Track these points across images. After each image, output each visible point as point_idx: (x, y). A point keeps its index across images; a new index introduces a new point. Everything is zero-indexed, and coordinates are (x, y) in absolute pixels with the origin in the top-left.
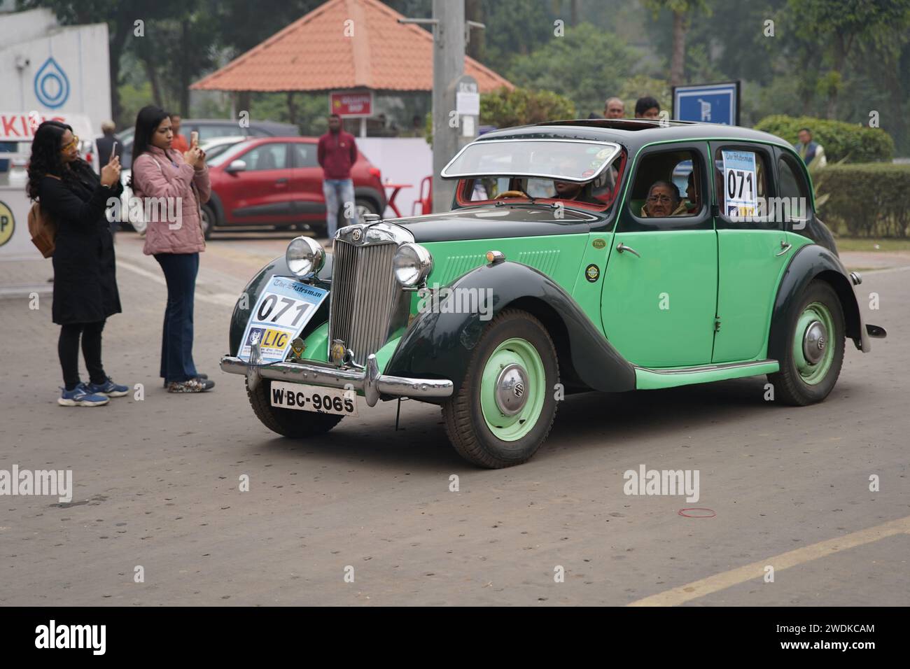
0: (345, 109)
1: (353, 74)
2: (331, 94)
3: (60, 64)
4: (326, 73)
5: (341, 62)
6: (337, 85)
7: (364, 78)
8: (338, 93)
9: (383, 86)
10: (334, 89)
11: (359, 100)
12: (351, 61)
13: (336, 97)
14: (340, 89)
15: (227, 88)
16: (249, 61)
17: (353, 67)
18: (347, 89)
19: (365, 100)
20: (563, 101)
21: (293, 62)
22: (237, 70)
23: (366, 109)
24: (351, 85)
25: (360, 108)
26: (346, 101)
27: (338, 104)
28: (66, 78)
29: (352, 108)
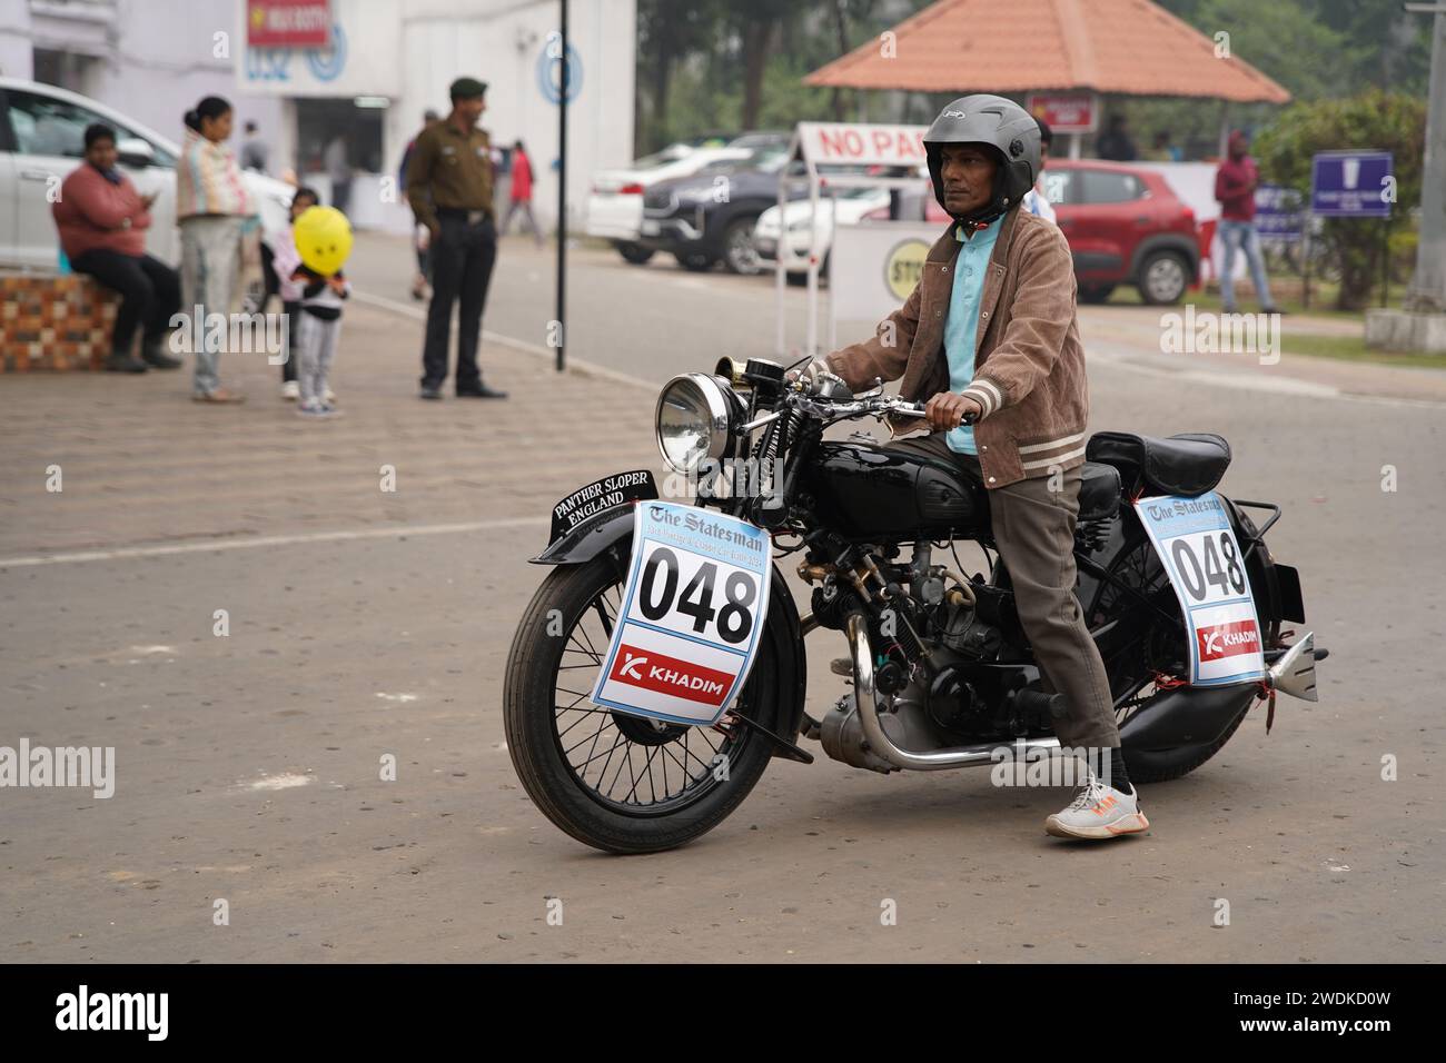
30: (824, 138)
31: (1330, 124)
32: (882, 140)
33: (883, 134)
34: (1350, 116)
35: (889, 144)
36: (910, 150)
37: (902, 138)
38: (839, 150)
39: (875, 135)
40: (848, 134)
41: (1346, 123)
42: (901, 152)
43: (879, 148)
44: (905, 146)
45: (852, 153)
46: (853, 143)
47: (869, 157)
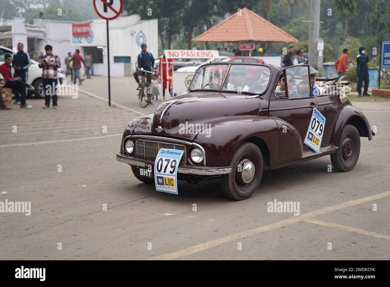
0: (245, 47)
1: (248, 36)
2: (240, 43)
3: (144, 33)
4: (238, 35)
5: (243, 32)
6: (243, 40)
7: (252, 37)
8: (243, 42)
9: (258, 40)
10: (241, 41)
11: (249, 44)
12: (247, 32)
13: (241, 43)
14: (244, 41)
15: (204, 40)
16: (211, 32)
17: (248, 33)
18: (246, 41)
19: (252, 44)
20: (328, 45)
21: (226, 32)
22: (207, 35)
23: (252, 47)
24: (248, 40)
25: (250, 47)
26: (245, 45)
27: (242, 46)
28: (145, 37)
29: (247, 47)
30: (170, 53)
31: (299, 47)
32: (183, 53)
33: (184, 52)
34: (303, 45)
35: (185, 54)
36: (190, 55)
37: (188, 52)
38: (173, 56)
39: (181, 52)
40: (175, 52)
41: (302, 47)
42: (187, 56)
43: (182, 55)
44: (188, 54)
45: (176, 56)
46: (176, 54)
47: (180, 57)
